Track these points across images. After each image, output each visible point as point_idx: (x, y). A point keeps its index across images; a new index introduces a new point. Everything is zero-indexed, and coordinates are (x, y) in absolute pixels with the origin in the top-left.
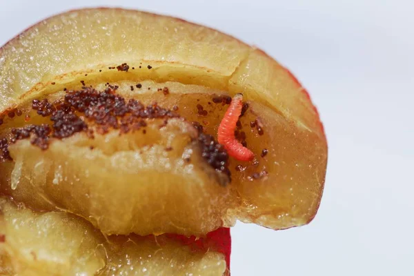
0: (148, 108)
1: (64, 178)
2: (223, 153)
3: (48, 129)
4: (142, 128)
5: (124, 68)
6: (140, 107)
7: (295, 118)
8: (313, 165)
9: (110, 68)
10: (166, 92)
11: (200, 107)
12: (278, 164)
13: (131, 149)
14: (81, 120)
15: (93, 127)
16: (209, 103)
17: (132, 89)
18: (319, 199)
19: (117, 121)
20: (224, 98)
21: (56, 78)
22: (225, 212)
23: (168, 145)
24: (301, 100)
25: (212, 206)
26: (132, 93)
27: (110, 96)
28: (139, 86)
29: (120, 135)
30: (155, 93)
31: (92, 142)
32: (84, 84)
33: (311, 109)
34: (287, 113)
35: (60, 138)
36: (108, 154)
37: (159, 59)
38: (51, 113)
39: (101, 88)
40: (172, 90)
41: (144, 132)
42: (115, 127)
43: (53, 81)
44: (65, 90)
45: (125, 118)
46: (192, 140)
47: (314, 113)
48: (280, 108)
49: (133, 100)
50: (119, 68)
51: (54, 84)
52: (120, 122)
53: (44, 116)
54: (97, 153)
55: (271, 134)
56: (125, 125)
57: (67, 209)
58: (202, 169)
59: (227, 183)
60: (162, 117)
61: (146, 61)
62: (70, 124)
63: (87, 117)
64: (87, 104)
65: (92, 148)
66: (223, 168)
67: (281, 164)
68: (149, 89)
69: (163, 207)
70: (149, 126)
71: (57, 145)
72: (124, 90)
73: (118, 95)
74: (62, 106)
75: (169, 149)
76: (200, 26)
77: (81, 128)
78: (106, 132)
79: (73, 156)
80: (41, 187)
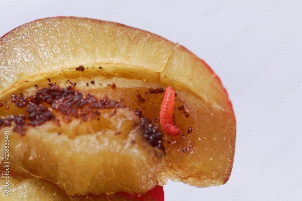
0: (101, 101)
1: (37, 155)
2: (159, 133)
3: (24, 118)
4: (97, 117)
5: (81, 69)
6: (94, 100)
7: (211, 101)
8: (226, 137)
9: (70, 69)
10: (114, 86)
11: (139, 96)
12: (201, 139)
13: (89, 133)
14: (49, 111)
15: (59, 117)
16: (146, 93)
17: (88, 85)
18: (232, 164)
19: (77, 112)
20: (158, 90)
21: (29, 77)
22: (160, 175)
23: (118, 131)
24: (215, 85)
25: (151, 173)
26: (88, 88)
27: (71, 91)
28: (93, 83)
29: (80, 123)
30: (106, 88)
31: (59, 128)
32: (50, 81)
33: (222, 92)
34: (205, 97)
35: (34, 126)
36: (72, 137)
37: (107, 62)
38: (26, 105)
39: (63, 85)
40: (118, 85)
41: (99, 119)
42: (77, 117)
43: (27, 80)
44: (36, 86)
45: (84, 109)
46: (136, 125)
47: (225, 94)
48: (200, 94)
49: (89, 95)
50: (77, 69)
51: (27, 81)
52: (79, 113)
53: (21, 107)
54: (64, 138)
55: (195, 116)
56: (84, 115)
57: (40, 176)
58: (144, 147)
59: (163, 157)
60: (112, 108)
61: (98, 64)
62: (42, 114)
63: (54, 109)
64: (54, 98)
65: (60, 134)
66: (159, 145)
67: (203, 139)
68: (101, 84)
69: (114, 175)
70: (102, 115)
71: (32, 132)
72: (82, 85)
73: (77, 91)
74: (34, 99)
75: (119, 133)
76: (136, 29)
77: (51, 118)
78: (70, 121)
79: (45, 141)
80: (19, 161)
